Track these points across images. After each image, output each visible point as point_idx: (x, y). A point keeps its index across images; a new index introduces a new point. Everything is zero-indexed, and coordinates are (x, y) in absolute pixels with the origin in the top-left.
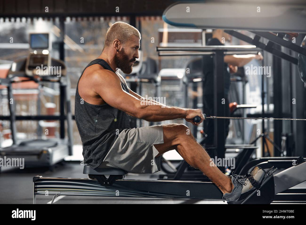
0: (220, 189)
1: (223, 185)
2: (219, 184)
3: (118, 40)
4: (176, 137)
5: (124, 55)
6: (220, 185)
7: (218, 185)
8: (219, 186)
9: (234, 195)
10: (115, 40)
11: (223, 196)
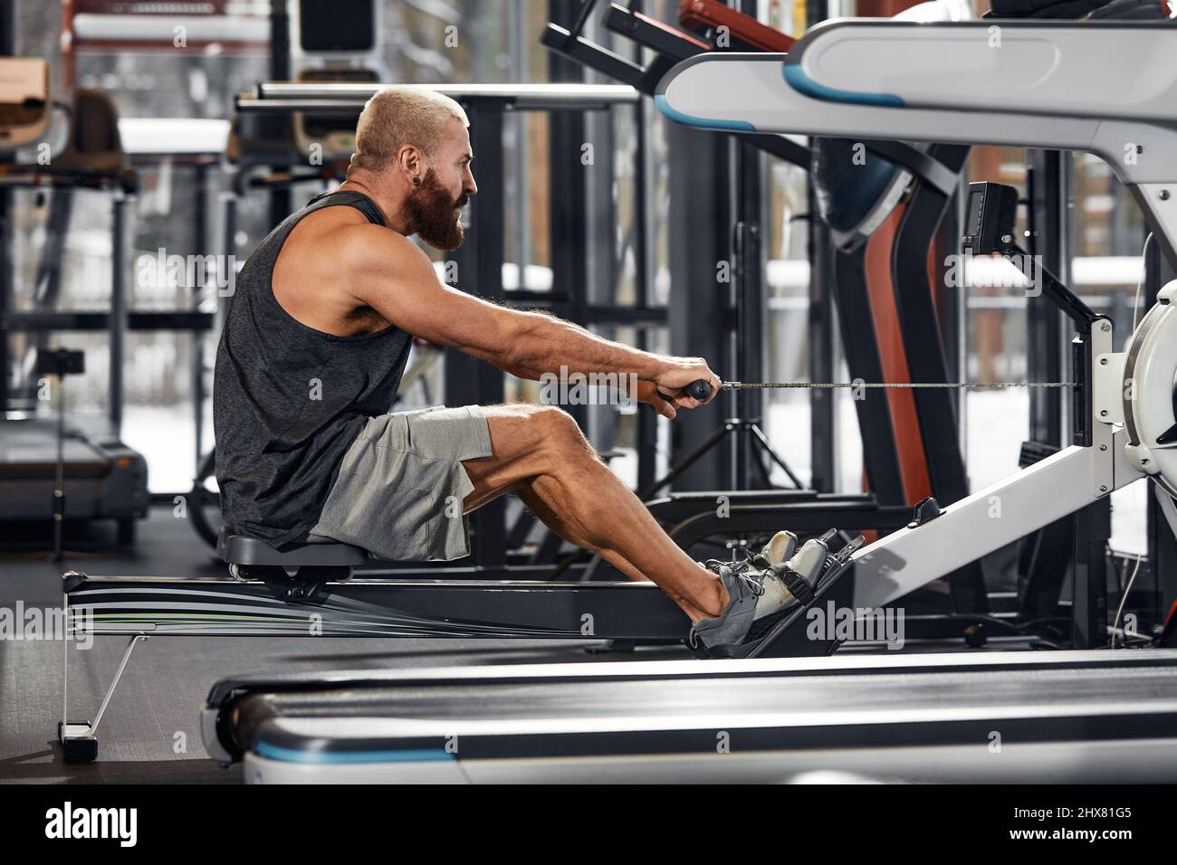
0: (684, 607)
1: (693, 593)
2: (680, 591)
3: (412, 147)
4: (537, 447)
5: (437, 192)
6: (685, 595)
7: (677, 597)
8: (682, 598)
9: (731, 624)
10: (403, 148)
11: (691, 626)
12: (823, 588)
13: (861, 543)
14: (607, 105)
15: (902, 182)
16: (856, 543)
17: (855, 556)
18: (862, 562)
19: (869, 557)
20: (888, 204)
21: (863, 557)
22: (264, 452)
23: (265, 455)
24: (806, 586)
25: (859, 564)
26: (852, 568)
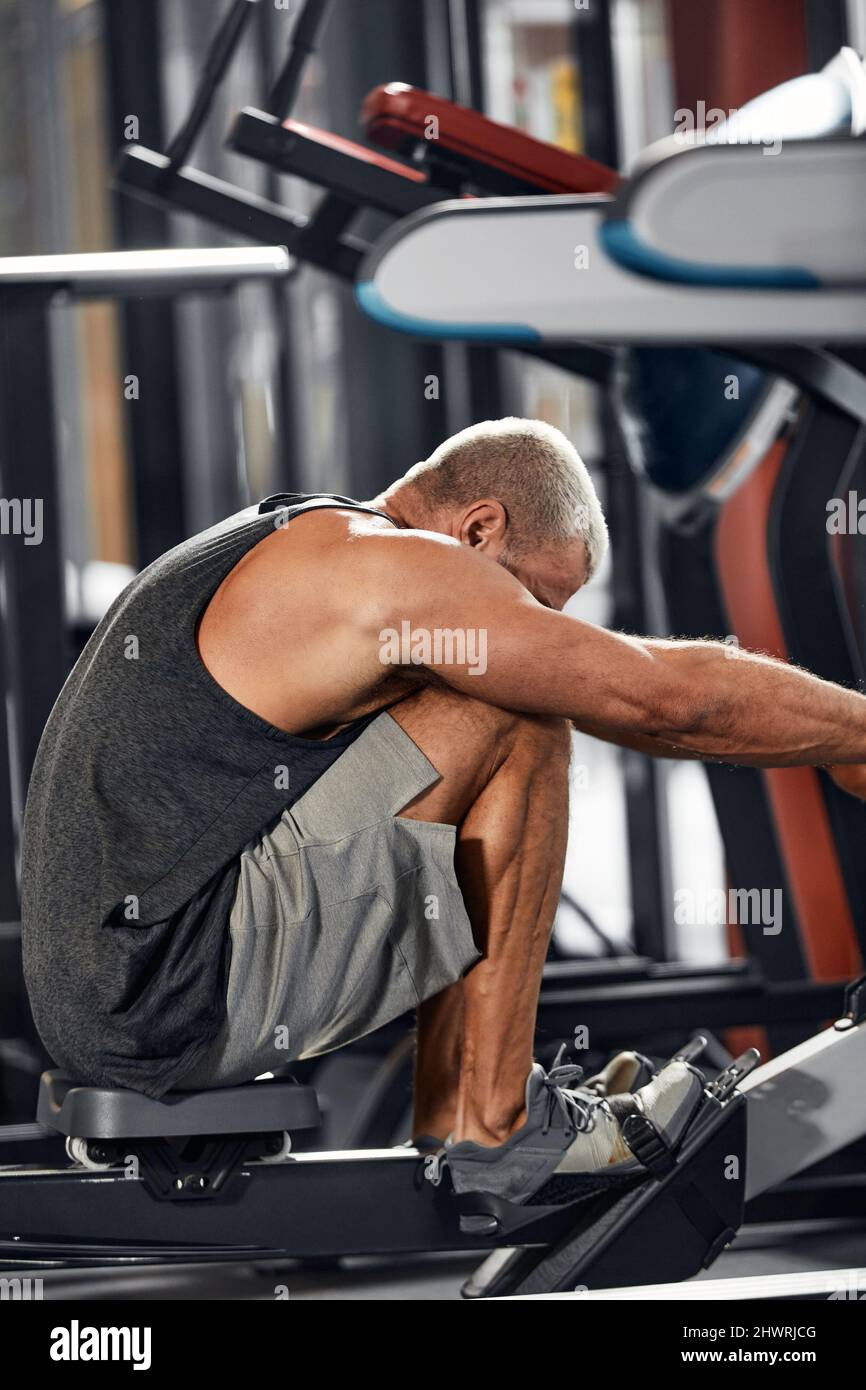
12: (691, 1148)
13: (753, 1063)
14: (223, 286)
15: (780, 402)
16: (742, 1061)
17: (743, 1087)
18: (757, 1096)
19: (768, 1087)
20: (757, 441)
21: (757, 1089)
22: (104, 925)
23: (108, 930)
24: (662, 1143)
25: (752, 1099)
26: (741, 1107)
